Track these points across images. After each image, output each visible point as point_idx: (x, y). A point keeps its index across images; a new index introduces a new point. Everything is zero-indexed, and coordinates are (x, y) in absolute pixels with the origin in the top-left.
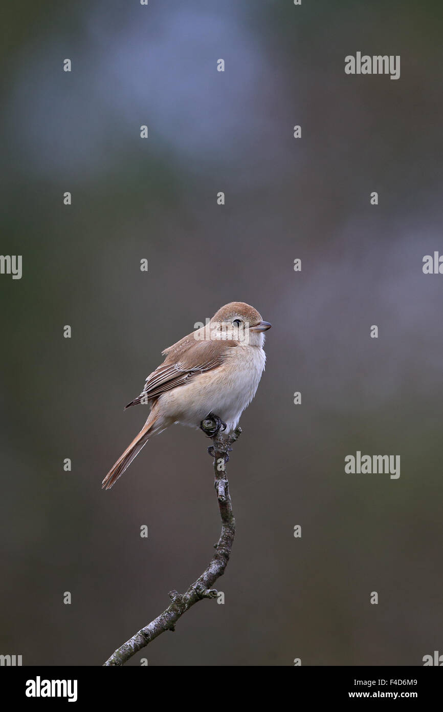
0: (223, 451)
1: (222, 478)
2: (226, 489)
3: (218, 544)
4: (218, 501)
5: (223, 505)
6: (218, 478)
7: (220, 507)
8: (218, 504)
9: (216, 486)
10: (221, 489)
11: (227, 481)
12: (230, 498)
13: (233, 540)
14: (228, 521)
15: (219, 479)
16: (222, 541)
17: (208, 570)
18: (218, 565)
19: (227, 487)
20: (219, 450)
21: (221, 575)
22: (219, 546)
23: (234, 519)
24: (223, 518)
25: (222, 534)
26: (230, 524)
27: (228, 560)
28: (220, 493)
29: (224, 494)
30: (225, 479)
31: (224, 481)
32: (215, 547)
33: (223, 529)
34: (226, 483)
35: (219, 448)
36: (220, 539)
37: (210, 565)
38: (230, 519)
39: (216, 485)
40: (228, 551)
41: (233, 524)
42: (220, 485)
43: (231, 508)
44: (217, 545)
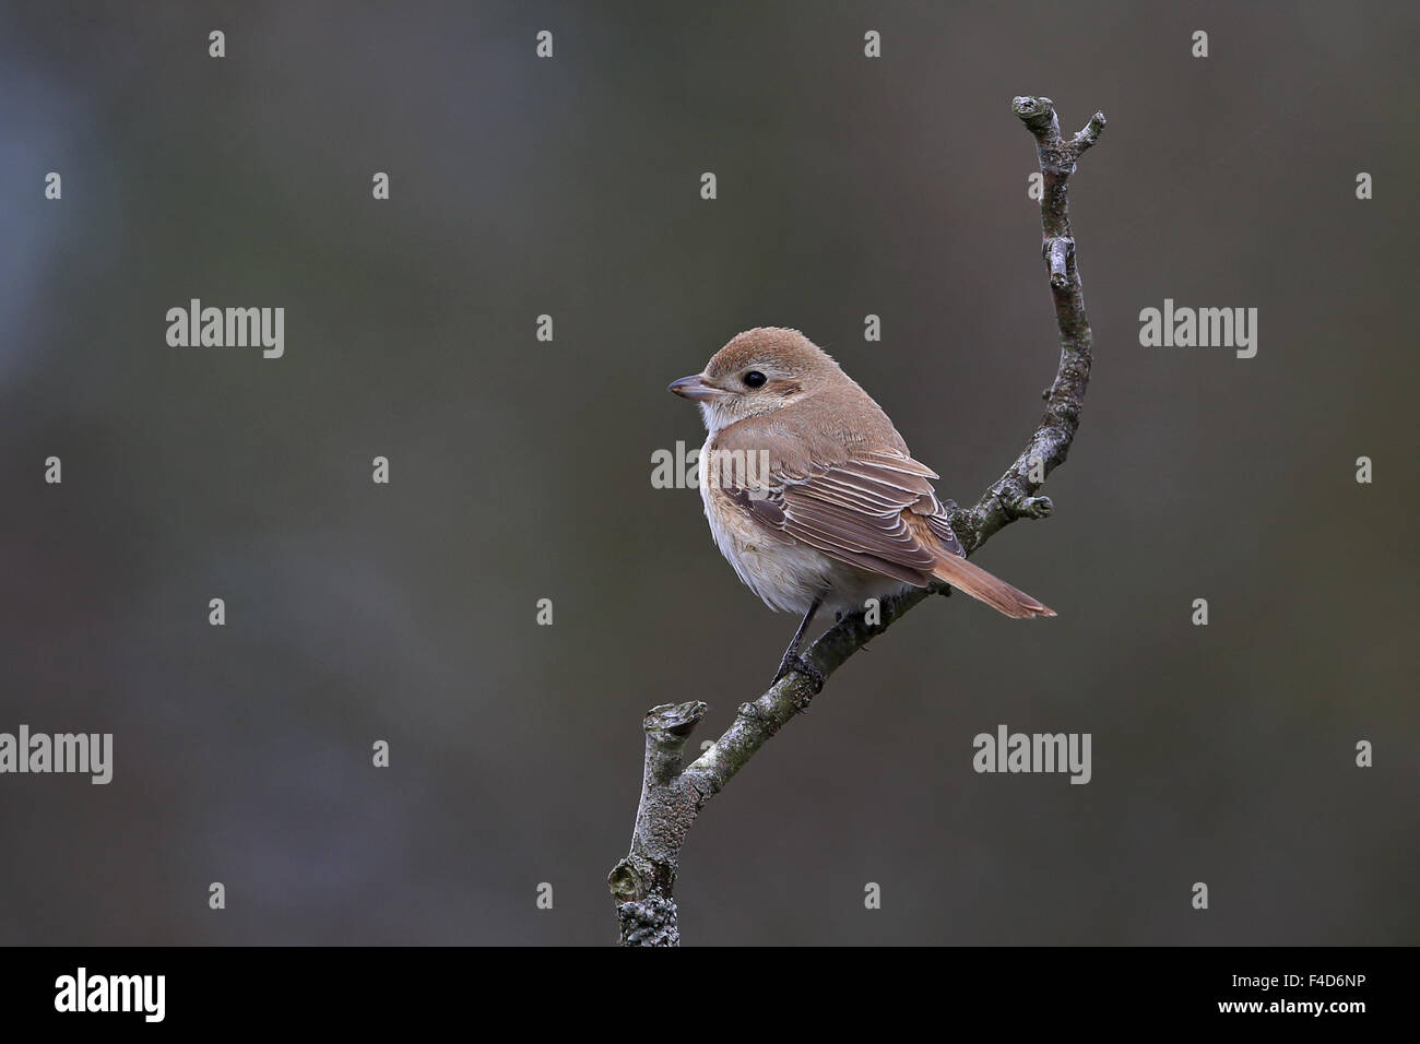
0: (1062, 170)
1: (1060, 234)
2: (1069, 261)
3: (1053, 390)
4: (1051, 289)
5: (1064, 296)
6: (1050, 233)
7: (1056, 302)
8: (1052, 296)
9: (1045, 252)
10: (1057, 260)
11: (1072, 240)
12: (1080, 282)
13: (1086, 380)
14: (1075, 337)
15: (1053, 236)
16: (1062, 384)
17: (1030, 451)
18: (1052, 439)
19: (1072, 255)
20: (1053, 168)
21: (1060, 463)
22: (1055, 394)
23: (1090, 330)
24: (1063, 329)
25: (1063, 366)
26: (1081, 342)
27: (1076, 426)
28: (1054, 269)
29: (1064, 272)
30: (1068, 236)
31: (1065, 240)
32: (1046, 397)
33: (1064, 355)
34: (1070, 246)
35: (1053, 163)
36: (1058, 379)
37: (1033, 441)
38: (1081, 329)
39: (1047, 249)
40: (1075, 406)
41: (1088, 342)
42: (1054, 249)
43: (1082, 304)
44: (1049, 393)
